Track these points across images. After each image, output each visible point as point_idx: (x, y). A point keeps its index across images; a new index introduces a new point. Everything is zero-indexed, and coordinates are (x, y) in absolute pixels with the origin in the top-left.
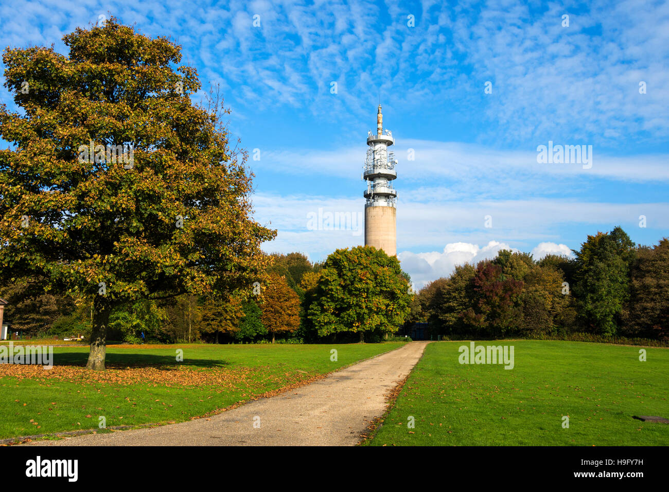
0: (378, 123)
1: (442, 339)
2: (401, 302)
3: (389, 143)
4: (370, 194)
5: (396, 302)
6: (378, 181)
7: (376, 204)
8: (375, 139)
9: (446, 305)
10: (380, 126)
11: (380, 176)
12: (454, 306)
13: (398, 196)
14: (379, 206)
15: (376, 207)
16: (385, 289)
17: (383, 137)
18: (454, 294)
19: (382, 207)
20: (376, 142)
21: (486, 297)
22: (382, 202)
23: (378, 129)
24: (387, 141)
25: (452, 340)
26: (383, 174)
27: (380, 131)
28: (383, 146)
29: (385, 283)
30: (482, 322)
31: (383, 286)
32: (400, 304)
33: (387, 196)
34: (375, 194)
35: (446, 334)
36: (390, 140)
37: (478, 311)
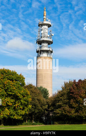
0: (44, 16)
1: (53, 124)
2: (22, 101)
3: (49, 26)
4: (38, 51)
5: (19, 101)
6: (43, 44)
7: (41, 55)
8: (41, 23)
9: (57, 104)
10: (45, 17)
11: (44, 42)
12: (61, 105)
13: (53, 52)
14: (43, 57)
15: (41, 57)
16: (11, 93)
17: (45, 22)
18: (61, 98)
19: (44, 57)
20: (42, 25)
21: (75, 98)
22: (45, 55)
23: (44, 19)
24: (48, 24)
25: (59, 124)
26: (45, 40)
27: (45, 20)
28: (46, 27)
29: (10, 89)
30: (73, 113)
31: (9, 91)
32: (22, 103)
33: (47, 51)
34: (41, 51)
35: (56, 121)
36: (50, 24)
37: (71, 107)
